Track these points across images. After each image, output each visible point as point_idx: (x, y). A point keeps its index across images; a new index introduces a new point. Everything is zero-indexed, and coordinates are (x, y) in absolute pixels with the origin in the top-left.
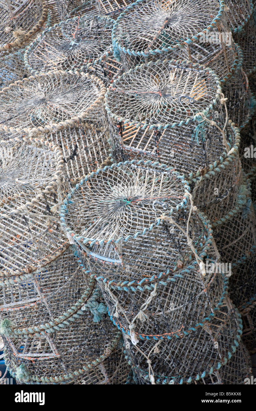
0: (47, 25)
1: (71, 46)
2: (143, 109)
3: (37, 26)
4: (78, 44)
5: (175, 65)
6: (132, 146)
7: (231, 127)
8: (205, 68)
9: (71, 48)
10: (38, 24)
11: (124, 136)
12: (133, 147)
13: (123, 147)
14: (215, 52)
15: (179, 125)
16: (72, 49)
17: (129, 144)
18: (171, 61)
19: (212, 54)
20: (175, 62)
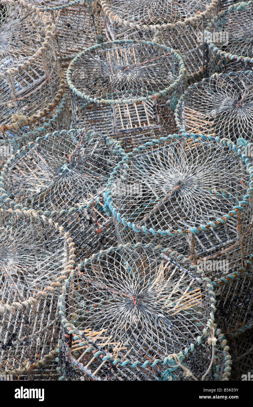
0: (56, 111)
1: (61, 171)
2: (106, 319)
3: (45, 110)
4: (70, 170)
5: (168, 256)
6: (80, 361)
7: (224, 352)
8: (204, 277)
9: (61, 174)
10: (46, 109)
11: (73, 346)
12: (82, 364)
13: (69, 359)
14: (228, 242)
15: (141, 366)
16: (62, 176)
17: (77, 358)
18: (165, 250)
19: (224, 244)
20: (170, 253)
